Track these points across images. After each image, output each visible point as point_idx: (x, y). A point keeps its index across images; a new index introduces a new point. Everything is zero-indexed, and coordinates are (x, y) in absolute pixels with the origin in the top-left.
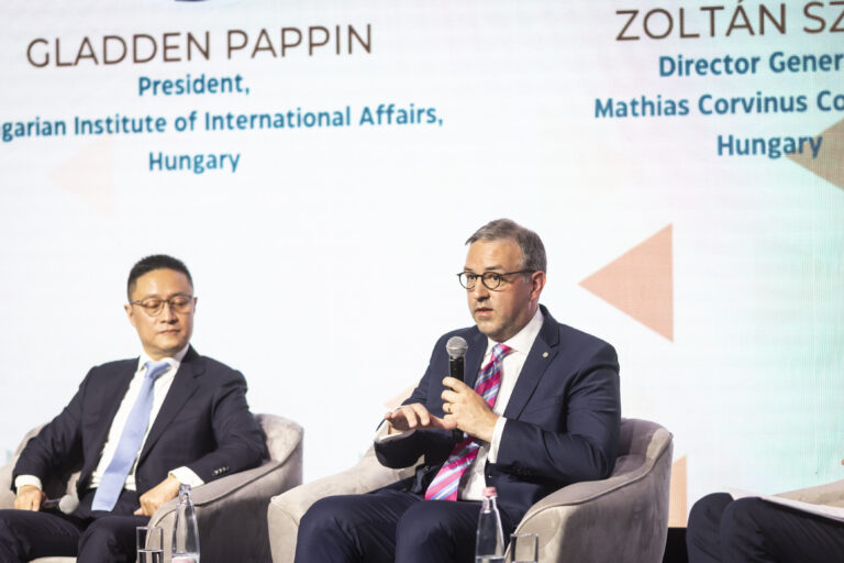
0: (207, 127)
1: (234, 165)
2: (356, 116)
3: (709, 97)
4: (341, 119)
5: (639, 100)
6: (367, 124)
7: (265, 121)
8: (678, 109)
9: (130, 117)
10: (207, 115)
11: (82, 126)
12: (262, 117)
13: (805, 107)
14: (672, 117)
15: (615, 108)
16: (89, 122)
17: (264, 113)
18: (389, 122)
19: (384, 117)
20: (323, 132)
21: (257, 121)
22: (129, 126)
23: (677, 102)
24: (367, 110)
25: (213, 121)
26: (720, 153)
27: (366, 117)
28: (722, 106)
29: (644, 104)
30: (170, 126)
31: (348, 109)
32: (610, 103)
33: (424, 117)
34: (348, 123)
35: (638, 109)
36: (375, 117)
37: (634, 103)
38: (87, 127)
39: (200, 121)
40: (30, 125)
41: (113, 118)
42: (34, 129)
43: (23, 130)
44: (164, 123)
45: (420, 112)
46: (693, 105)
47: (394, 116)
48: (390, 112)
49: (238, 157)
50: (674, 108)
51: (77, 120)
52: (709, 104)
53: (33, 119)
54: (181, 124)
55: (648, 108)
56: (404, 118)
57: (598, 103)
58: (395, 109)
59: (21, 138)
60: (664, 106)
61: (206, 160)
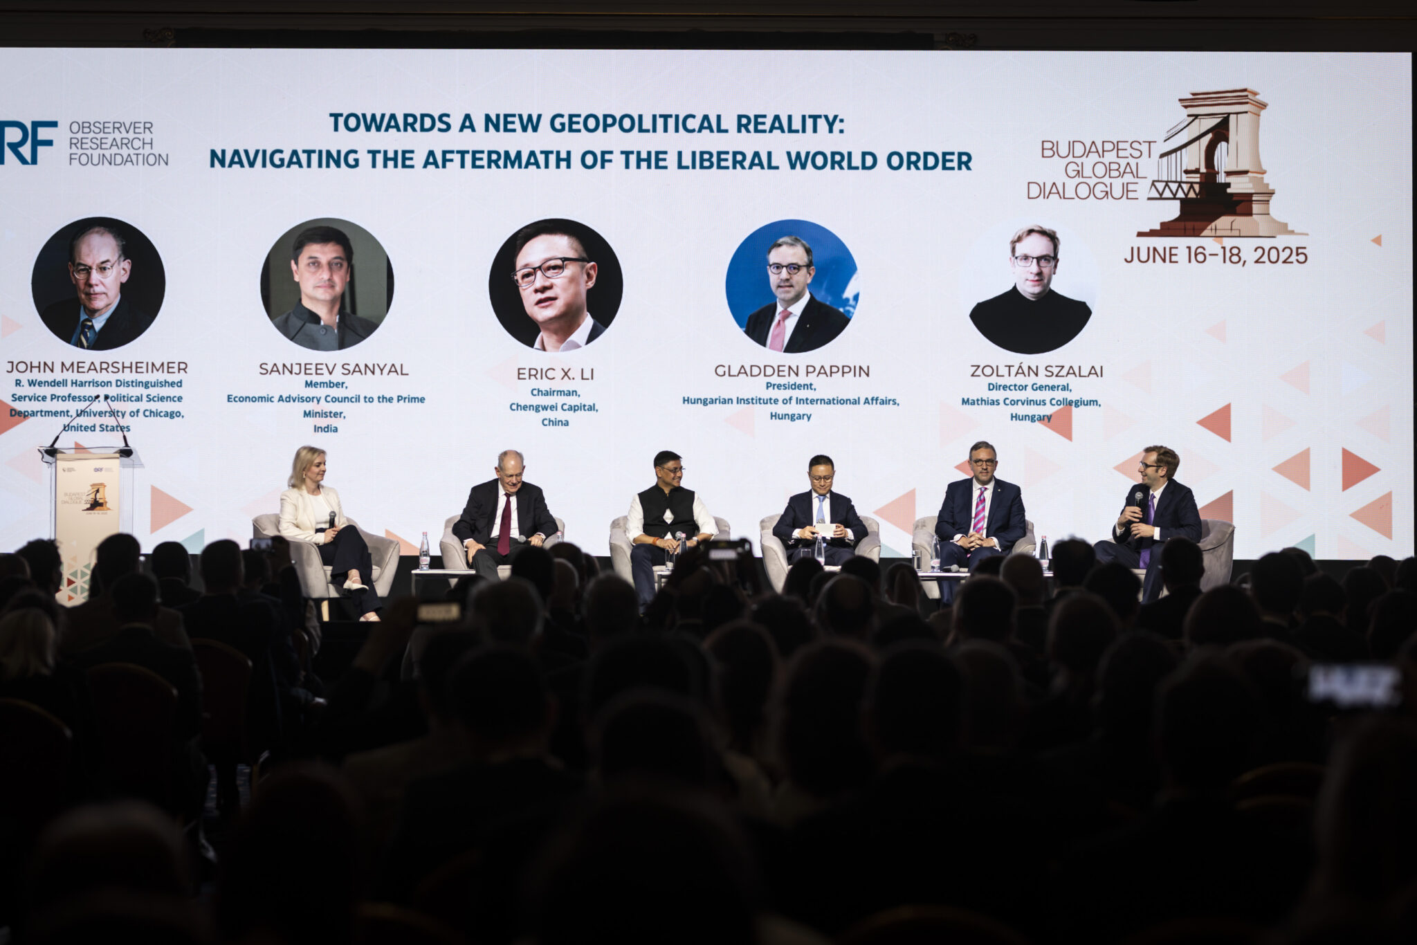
0: (797, 403)
1: (809, 418)
2: (862, 401)
3: (1008, 399)
4: (856, 402)
5: (980, 399)
6: (867, 405)
7: (823, 402)
8: (996, 403)
9: (762, 398)
10: (797, 398)
11: (739, 401)
12: (821, 400)
13: (1045, 404)
14: (993, 406)
15: (970, 402)
16: (744, 399)
17: (822, 398)
18: (876, 403)
19: (874, 402)
20: (849, 407)
21: (819, 402)
22: (762, 401)
23: (995, 400)
24: (867, 399)
25: (799, 401)
26: (1012, 420)
27: (867, 401)
28: (1013, 403)
29: (982, 400)
30: (780, 402)
31: (859, 398)
32: (968, 399)
33: (891, 402)
34: (859, 403)
35: (980, 402)
36: (870, 402)
37: (978, 400)
38: (742, 401)
39: (794, 401)
40: (716, 400)
41: (754, 398)
42: (718, 401)
43: (713, 401)
44: (778, 401)
45: (890, 400)
46: (1001, 402)
47: (878, 402)
48: (877, 399)
49: (811, 415)
50: (994, 402)
51: (738, 398)
52: (1008, 402)
53: (718, 397)
54: (785, 402)
55: (983, 402)
56: (883, 402)
57: (963, 399)
58: (879, 399)
59: (712, 405)
60: (990, 402)
61: (796, 416)
